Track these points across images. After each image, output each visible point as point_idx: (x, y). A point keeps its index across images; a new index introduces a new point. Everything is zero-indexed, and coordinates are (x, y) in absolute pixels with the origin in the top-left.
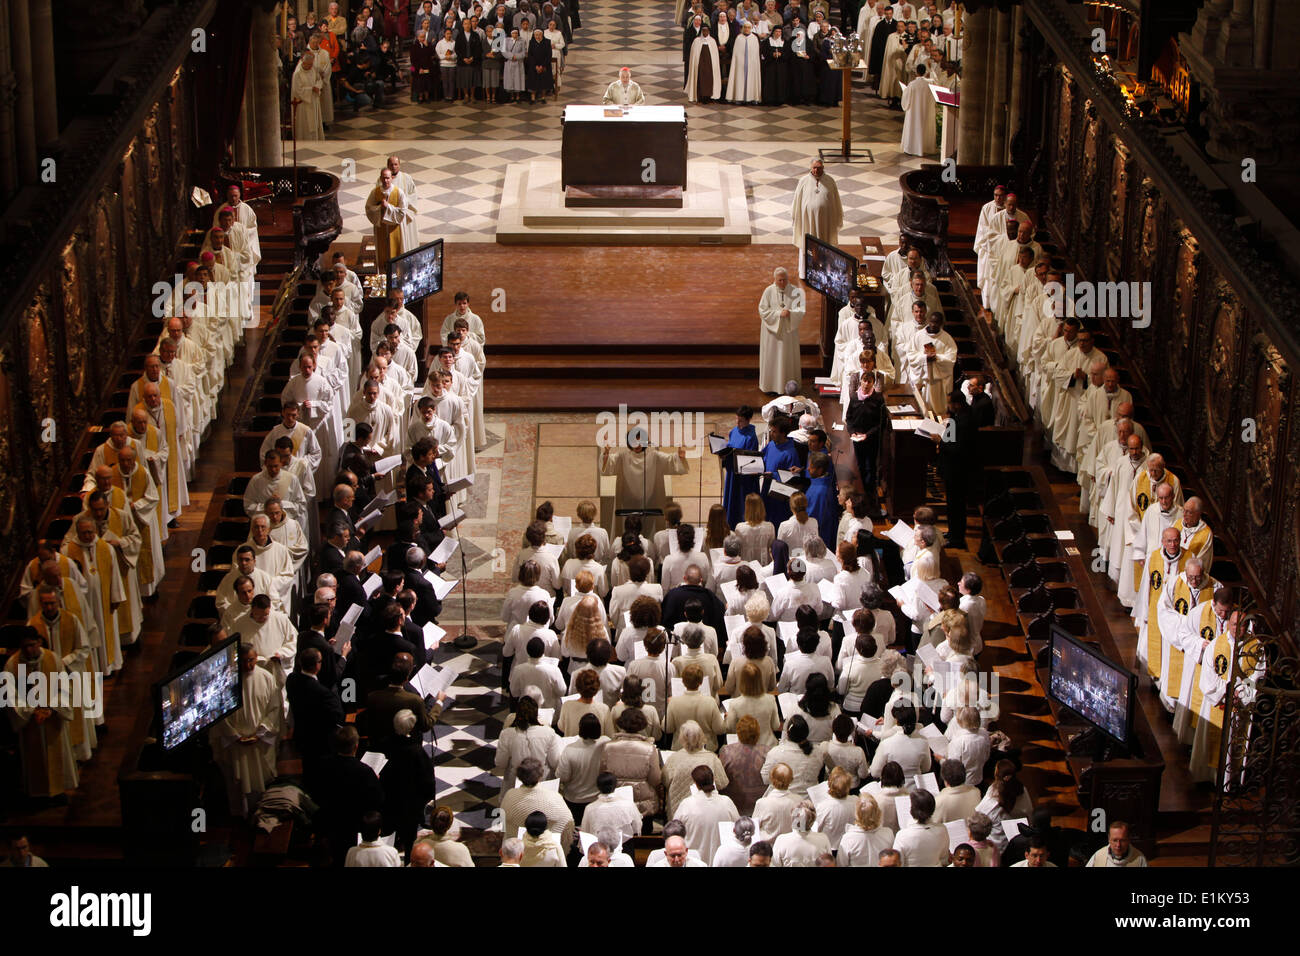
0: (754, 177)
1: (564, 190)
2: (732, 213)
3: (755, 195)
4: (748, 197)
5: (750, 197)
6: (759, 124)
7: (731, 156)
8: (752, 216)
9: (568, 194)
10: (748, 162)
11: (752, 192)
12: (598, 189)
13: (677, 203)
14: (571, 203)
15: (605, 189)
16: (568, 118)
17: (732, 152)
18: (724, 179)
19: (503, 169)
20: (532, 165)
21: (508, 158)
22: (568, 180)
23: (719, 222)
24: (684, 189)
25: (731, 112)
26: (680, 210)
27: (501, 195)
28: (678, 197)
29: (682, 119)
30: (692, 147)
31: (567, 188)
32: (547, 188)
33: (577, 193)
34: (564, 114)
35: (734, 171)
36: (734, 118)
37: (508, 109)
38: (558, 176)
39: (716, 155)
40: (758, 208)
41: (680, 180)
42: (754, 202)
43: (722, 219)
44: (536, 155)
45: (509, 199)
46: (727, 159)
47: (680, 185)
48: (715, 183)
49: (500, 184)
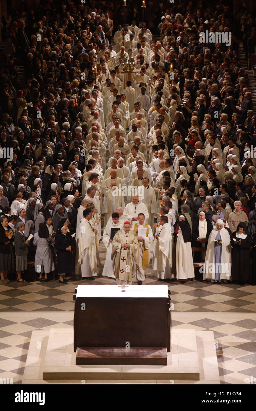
0: (224, 341)
1: (75, 351)
2: (205, 369)
3: (224, 355)
4: (218, 357)
5: (220, 357)
6: (228, 298)
7: (206, 324)
8: (222, 372)
9: (79, 353)
10: (219, 329)
11: (222, 352)
12: (101, 350)
13: (163, 362)
14: (80, 361)
15: (107, 350)
16: (78, 295)
17: (207, 320)
18: (200, 342)
19: (29, 335)
20: (52, 332)
21: (34, 325)
22: (79, 343)
23: (196, 376)
24: (169, 350)
25: (207, 288)
26: (165, 367)
27: (26, 355)
28: (164, 357)
29: (167, 296)
30: (174, 316)
31: (78, 349)
32: (62, 350)
33: (85, 353)
34: (76, 292)
35: (208, 336)
36: (210, 293)
37: (36, 286)
38: (71, 340)
39: (194, 323)
40: (226, 365)
41: (166, 344)
42: (223, 361)
43: (198, 374)
44: (55, 323)
45: (32, 359)
46: (202, 326)
47: (165, 347)
48: (192, 345)
49: (26, 346)
